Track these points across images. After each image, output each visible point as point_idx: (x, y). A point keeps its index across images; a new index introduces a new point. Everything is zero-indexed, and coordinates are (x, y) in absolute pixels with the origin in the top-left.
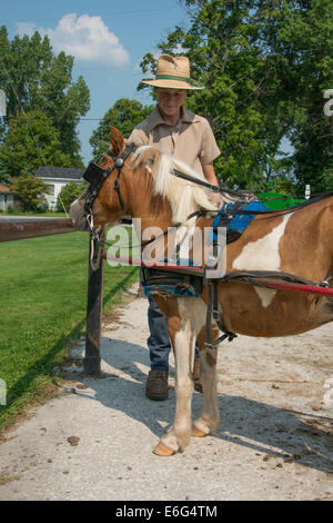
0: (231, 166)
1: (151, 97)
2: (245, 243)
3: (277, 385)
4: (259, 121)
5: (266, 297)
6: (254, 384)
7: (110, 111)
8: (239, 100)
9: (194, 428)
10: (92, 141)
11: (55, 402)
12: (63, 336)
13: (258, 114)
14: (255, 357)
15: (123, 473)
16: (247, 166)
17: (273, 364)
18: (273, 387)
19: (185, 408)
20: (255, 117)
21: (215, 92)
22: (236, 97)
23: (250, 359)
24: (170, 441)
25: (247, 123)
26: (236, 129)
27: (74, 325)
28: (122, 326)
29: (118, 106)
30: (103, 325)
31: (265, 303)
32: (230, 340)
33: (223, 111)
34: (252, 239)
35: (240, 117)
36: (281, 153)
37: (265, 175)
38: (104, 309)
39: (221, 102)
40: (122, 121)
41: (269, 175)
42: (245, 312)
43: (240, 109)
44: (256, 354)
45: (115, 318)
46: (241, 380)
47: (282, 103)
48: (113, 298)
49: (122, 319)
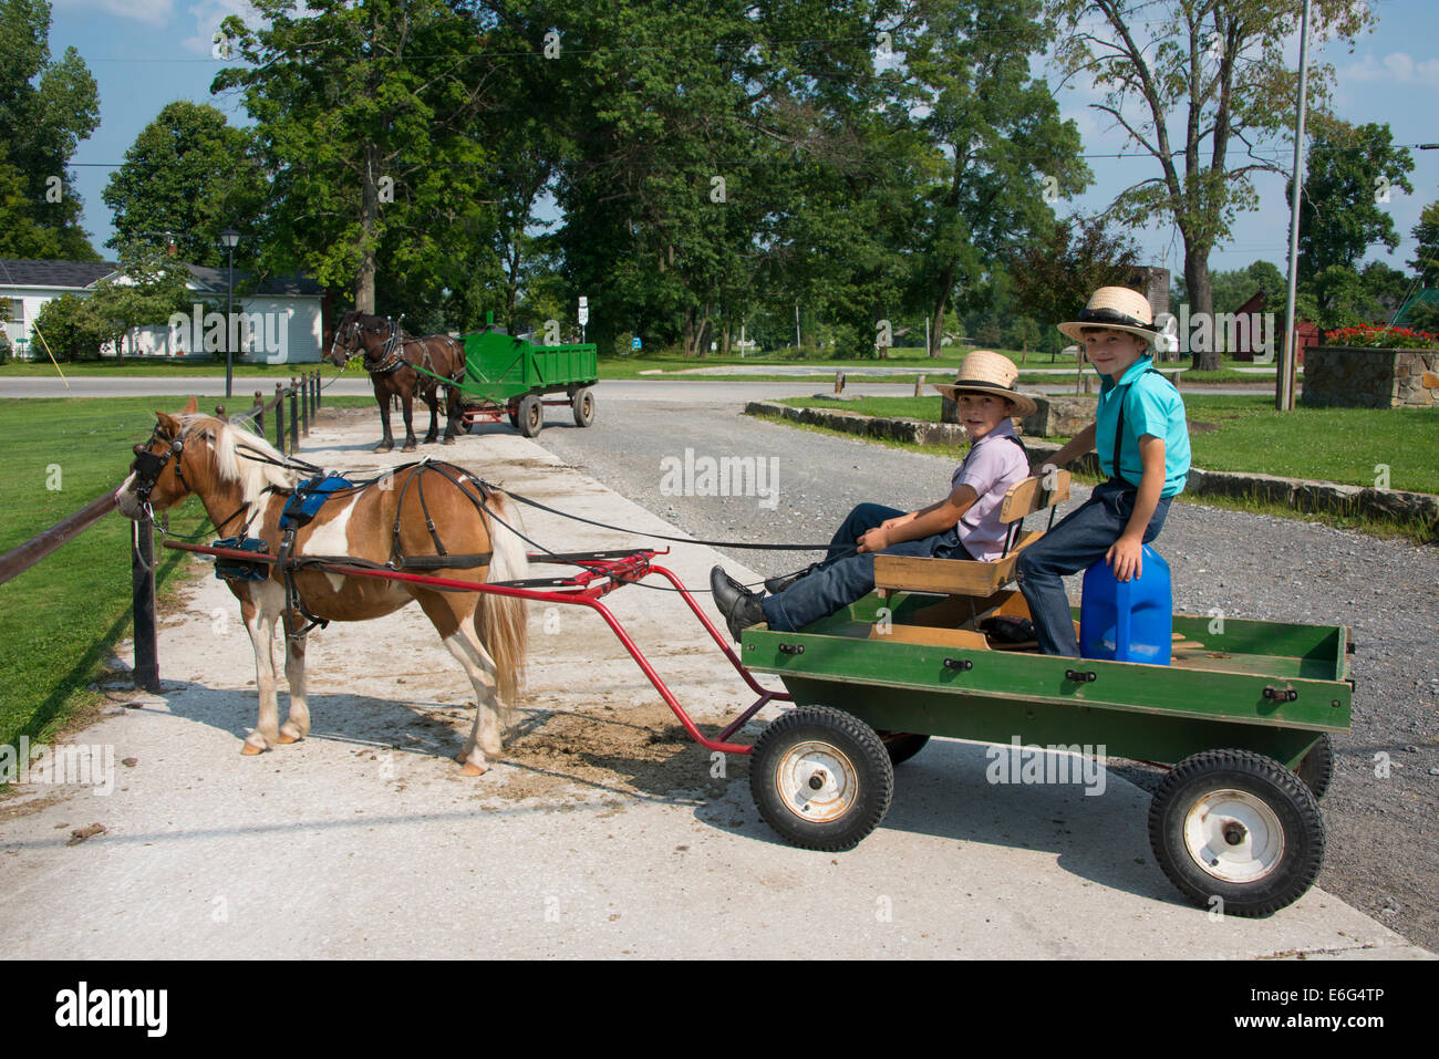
0: (428, 258)
1: (245, 111)
2: (315, 527)
3: (405, 678)
4: (481, 162)
5: (337, 583)
6: (376, 681)
7: (150, 129)
8: (437, 117)
9: (282, 735)
10: (109, 197)
11: (98, 726)
12: (95, 641)
13: (479, 150)
14: (389, 646)
15: (193, 783)
16: (462, 256)
17: (412, 652)
18: (399, 681)
19: (269, 702)
20: (473, 155)
21: (385, 103)
22: (431, 113)
23: (382, 649)
24: (256, 739)
25: (458, 167)
26: (435, 180)
27: (111, 623)
28: (191, 618)
29: (169, 118)
30: (158, 618)
31: (337, 588)
32: (323, 627)
33: (405, 141)
34: (321, 522)
35: (442, 154)
36: (538, 223)
37: (506, 267)
38: (159, 592)
39: (399, 123)
40: (180, 151)
41: (514, 266)
42: (320, 597)
43: (441, 137)
44: (391, 641)
45: (180, 606)
46: (359, 678)
47: (532, 122)
48: (175, 571)
49: (192, 606)
